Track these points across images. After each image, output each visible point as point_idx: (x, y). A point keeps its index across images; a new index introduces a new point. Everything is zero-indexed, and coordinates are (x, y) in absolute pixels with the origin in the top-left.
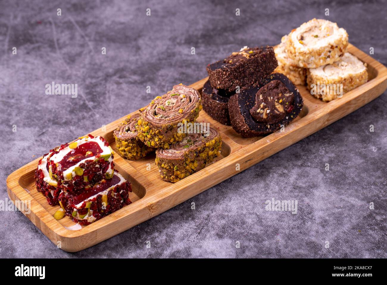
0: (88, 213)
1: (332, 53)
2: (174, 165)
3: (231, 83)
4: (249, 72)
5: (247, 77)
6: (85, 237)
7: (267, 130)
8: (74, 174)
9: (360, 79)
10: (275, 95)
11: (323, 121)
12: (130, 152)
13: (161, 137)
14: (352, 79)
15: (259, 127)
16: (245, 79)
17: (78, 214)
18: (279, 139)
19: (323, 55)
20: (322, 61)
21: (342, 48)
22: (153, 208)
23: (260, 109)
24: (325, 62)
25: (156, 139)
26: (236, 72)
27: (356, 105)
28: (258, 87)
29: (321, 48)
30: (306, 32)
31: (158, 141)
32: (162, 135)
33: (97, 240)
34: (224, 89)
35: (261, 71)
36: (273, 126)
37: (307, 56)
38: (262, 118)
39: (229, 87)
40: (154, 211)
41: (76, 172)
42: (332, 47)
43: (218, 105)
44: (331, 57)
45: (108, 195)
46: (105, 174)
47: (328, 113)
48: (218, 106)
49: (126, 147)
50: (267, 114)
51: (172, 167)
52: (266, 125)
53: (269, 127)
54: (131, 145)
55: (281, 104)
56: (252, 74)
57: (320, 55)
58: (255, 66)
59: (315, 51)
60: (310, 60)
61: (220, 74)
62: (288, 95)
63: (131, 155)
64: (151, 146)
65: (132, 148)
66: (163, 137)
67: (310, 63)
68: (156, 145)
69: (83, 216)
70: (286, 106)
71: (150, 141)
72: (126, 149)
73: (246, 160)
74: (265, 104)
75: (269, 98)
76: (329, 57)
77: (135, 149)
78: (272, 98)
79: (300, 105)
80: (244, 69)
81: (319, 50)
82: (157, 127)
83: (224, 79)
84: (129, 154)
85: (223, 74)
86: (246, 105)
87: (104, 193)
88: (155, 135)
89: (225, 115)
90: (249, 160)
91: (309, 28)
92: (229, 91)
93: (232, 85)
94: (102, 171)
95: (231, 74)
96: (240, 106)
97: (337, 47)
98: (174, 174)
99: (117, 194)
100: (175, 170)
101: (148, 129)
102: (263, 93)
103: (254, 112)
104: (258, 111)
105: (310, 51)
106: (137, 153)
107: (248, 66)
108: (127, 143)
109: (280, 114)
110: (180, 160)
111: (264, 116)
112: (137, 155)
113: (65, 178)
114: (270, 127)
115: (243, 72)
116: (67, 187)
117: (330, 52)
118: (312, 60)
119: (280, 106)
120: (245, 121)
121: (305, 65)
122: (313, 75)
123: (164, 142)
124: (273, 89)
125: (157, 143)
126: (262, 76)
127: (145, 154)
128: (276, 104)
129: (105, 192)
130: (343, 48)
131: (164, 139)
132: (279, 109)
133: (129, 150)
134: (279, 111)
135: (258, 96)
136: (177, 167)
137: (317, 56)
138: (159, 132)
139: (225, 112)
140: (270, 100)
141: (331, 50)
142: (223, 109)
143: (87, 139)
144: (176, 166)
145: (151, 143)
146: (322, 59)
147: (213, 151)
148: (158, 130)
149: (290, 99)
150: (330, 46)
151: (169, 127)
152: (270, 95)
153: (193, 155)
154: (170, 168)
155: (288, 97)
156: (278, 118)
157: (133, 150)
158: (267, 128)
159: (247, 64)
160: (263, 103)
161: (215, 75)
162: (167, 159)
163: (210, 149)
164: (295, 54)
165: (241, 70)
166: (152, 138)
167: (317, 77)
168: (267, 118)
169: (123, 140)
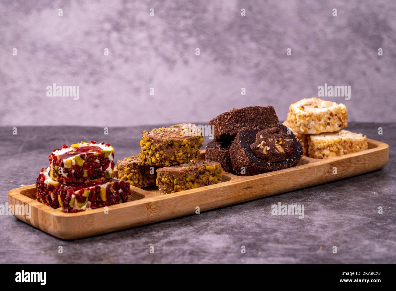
0: (86, 203)
1: (332, 120)
2: (173, 179)
3: (233, 127)
4: (250, 117)
5: (248, 122)
6: (81, 219)
7: (268, 167)
8: (74, 163)
9: (360, 145)
10: (275, 138)
11: (324, 171)
12: (131, 180)
13: (161, 152)
14: (352, 144)
15: (259, 162)
16: (246, 123)
17: (76, 201)
18: (279, 175)
19: (322, 121)
20: (322, 127)
21: (341, 118)
22: (151, 207)
23: (260, 145)
24: (325, 128)
25: (157, 155)
26: (237, 115)
27: (357, 166)
28: (258, 130)
29: (321, 112)
30: (306, 105)
31: (159, 157)
32: (163, 150)
33: (94, 226)
34: (225, 134)
35: (262, 119)
36: (273, 164)
37: (307, 119)
38: (263, 154)
39: (230, 131)
40: (153, 212)
41: (76, 161)
42: (331, 114)
43: (220, 153)
44: (331, 124)
45: (106, 189)
46: (105, 172)
47: (329, 163)
48: (220, 155)
49: (127, 175)
50: (267, 151)
51: (172, 180)
52: (266, 162)
53: (269, 164)
54: (133, 171)
55: (281, 145)
56: (253, 120)
57: (320, 120)
58: (255, 113)
59: (315, 114)
60: (310, 124)
61: (222, 118)
62: (288, 140)
63: (132, 183)
64: (152, 163)
65: (134, 174)
66: (164, 153)
67: (310, 127)
68: (157, 161)
69: (81, 204)
70: (286, 149)
71: (151, 157)
72: (128, 177)
73: (247, 187)
74: (265, 143)
75: (269, 139)
76: (329, 124)
77: (137, 175)
78: (272, 139)
79: (300, 152)
80: (245, 114)
81: (319, 115)
82: (159, 142)
83: (226, 123)
84: (131, 181)
85: (225, 118)
86: (246, 141)
87: (104, 187)
88: (156, 150)
89: (227, 164)
90: (249, 187)
91: (309, 102)
92: (231, 134)
93: (233, 129)
94: (102, 168)
95: (232, 118)
96: (240, 142)
97: (336, 115)
98: (173, 189)
99: (116, 191)
100: (175, 183)
101: (149, 145)
102: (264, 135)
103: (255, 147)
104: (258, 146)
105: (310, 114)
106: (139, 181)
107: (249, 112)
108: (129, 168)
109: (280, 153)
110: (180, 173)
111: (264, 152)
112: (138, 182)
113: (65, 165)
114: (271, 164)
115: (244, 116)
116: (66, 177)
117: (329, 119)
118: (312, 125)
119: (280, 146)
120: (246, 154)
121: (306, 131)
122: (314, 140)
123: (165, 159)
124: (274, 133)
125: (158, 159)
126: (262, 123)
127: (147, 184)
128: (276, 144)
129: (104, 185)
130: (343, 119)
131: (165, 154)
132: (279, 149)
133: (131, 177)
134: (279, 151)
135: (259, 136)
136: (177, 180)
137: (317, 121)
138: (160, 147)
139: (227, 160)
140: (270, 141)
141: (331, 117)
142: (225, 157)
143: (89, 144)
144: (175, 180)
145: (152, 160)
146: (322, 125)
147: (213, 177)
148: (159, 145)
149: (290, 144)
150: (330, 113)
151: (170, 141)
152: (270, 137)
153: (194, 174)
154: (170, 182)
155: (288, 142)
156: (279, 157)
157: (135, 177)
158: (267, 165)
159: (248, 111)
160: (263, 141)
161: (217, 121)
162: (167, 171)
163: (211, 174)
164: (296, 121)
165: (242, 114)
166: (153, 155)
167: (318, 141)
168: (267, 155)
169: (126, 166)
